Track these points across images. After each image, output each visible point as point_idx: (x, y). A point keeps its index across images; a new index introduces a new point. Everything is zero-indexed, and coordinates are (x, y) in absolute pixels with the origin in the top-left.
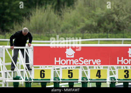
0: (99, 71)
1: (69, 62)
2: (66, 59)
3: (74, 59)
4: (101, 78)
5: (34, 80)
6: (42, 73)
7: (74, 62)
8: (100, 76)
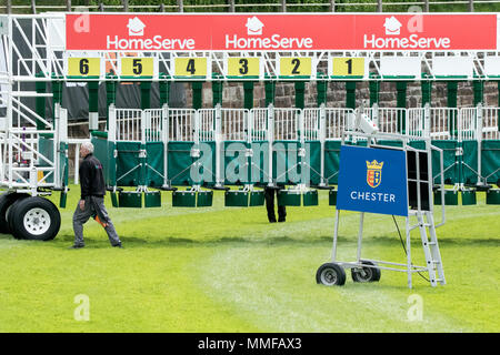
0: (192, 62)
1: (133, 43)
2: (128, 38)
3: (144, 38)
4: (196, 74)
5: (68, 77)
6: (84, 65)
7: (144, 44)
8: (193, 71)
